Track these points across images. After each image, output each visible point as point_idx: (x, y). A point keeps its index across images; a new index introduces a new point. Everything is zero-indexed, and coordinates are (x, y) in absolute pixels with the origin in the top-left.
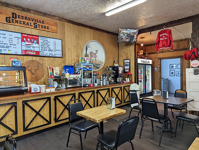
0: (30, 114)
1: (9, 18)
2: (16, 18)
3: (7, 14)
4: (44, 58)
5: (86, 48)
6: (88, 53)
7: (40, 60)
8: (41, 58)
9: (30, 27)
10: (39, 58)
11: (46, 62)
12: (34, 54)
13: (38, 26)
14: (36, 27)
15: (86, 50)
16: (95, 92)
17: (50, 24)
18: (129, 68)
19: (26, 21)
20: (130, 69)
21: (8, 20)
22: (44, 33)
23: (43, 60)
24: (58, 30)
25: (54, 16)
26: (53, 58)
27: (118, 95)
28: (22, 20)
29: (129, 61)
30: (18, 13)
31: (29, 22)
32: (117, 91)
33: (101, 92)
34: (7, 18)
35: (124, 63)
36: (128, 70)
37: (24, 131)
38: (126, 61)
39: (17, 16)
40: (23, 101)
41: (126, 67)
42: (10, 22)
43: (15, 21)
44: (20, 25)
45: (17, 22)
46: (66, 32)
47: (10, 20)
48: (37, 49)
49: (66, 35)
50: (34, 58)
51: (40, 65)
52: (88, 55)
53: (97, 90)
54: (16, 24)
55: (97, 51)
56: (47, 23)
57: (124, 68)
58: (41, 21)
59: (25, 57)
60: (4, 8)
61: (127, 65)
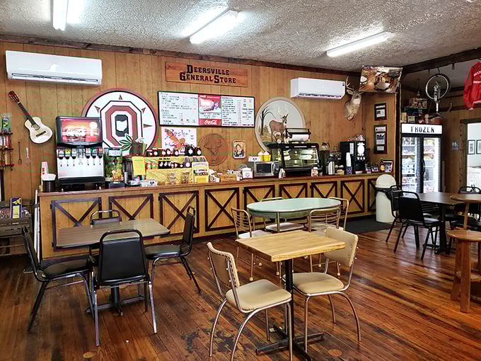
0: (213, 210)
1: (184, 73)
2: (192, 72)
3: (181, 69)
4: (228, 129)
5: (263, 114)
6: (266, 123)
7: (222, 132)
8: (224, 129)
9: (210, 82)
10: (220, 129)
11: (231, 136)
12: (215, 124)
13: (220, 80)
14: (218, 82)
15: (263, 120)
16: (309, 187)
17: (236, 74)
18: (384, 143)
19: (205, 75)
20: (385, 146)
21: (182, 77)
22: (228, 90)
23: (226, 132)
24: (250, 82)
25: (244, 60)
26: (241, 129)
27: (355, 194)
28: (200, 74)
29: (384, 129)
30: (195, 63)
31: (208, 75)
32: (352, 187)
33: (320, 187)
34: (181, 74)
35: (375, 133)
36: (383, 147)
37: (206, 231)
38: (379, 129)
39: (194, 69)
40: (206, 190)
41: (378, 142)
42: (184, 80)
43: (190, 77)
44: (197, 82)
45: (193, 77)
46: (262, 84)
47: (184, 77)
48: (218, 117)
49: (261, 89)
50: (215, 130)
51: (222, 141)
52: (266, 127)
53: (312, 183)
54: (192, 81)
55: (285, 117)
56: (233, 74)
57: (375, 142)
58: (225, 72)
59: (203, 128)
60: (178, 60)
61: (380, 138)
